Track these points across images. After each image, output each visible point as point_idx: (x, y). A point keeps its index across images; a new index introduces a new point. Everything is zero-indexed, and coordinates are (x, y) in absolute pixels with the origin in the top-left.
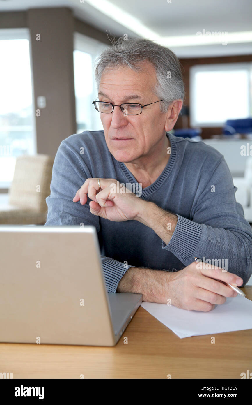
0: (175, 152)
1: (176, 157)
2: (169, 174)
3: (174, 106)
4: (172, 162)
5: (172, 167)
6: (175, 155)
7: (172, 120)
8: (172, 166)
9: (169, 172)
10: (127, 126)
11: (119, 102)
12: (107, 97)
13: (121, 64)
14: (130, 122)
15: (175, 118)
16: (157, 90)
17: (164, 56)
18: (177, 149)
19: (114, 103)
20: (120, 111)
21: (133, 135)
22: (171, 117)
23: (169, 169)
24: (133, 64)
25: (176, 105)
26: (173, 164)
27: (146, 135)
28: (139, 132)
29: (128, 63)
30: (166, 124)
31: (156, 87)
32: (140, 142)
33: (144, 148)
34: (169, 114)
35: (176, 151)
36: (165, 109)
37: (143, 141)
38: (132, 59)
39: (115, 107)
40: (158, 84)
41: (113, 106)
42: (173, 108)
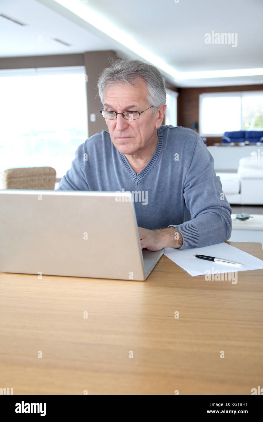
0: (161, 140)
1: (162, 144)
2: (157, 158)
3: (161, 109)
4: (159, 148)
5: (159, 153)
6: (162, 142)
7: (160, 120)
8: (159, 151)
9: (157, 157)
10: (128, 129)
11: (121, 111)
12: (111, 107)
13: (121, 82)
14: (130, 126)
15: (161, 118)
16: (149, 99)
17: (152, 73)
18: (163, 137)
19: (117, 111)
20: (122, 118)
21: (133, 135)
22: (160, 118)
23: (157, 154)
24: (130, 82)
25: (162, 109)
26: (160, 149)
27: (142, 133)
28: (137, 132)
29: (126, 81)
30: (156, 123)
31: (148, 97)
32: (138, 139)
33: (141, 143)
34: (158, 116)
35: (163, 139)
36: (155, 112)
37: (140, 138)
38: (129, 77)
39: (118, 115)
40: (149, 94)
41: (117, 114)
42: (160, 111)
